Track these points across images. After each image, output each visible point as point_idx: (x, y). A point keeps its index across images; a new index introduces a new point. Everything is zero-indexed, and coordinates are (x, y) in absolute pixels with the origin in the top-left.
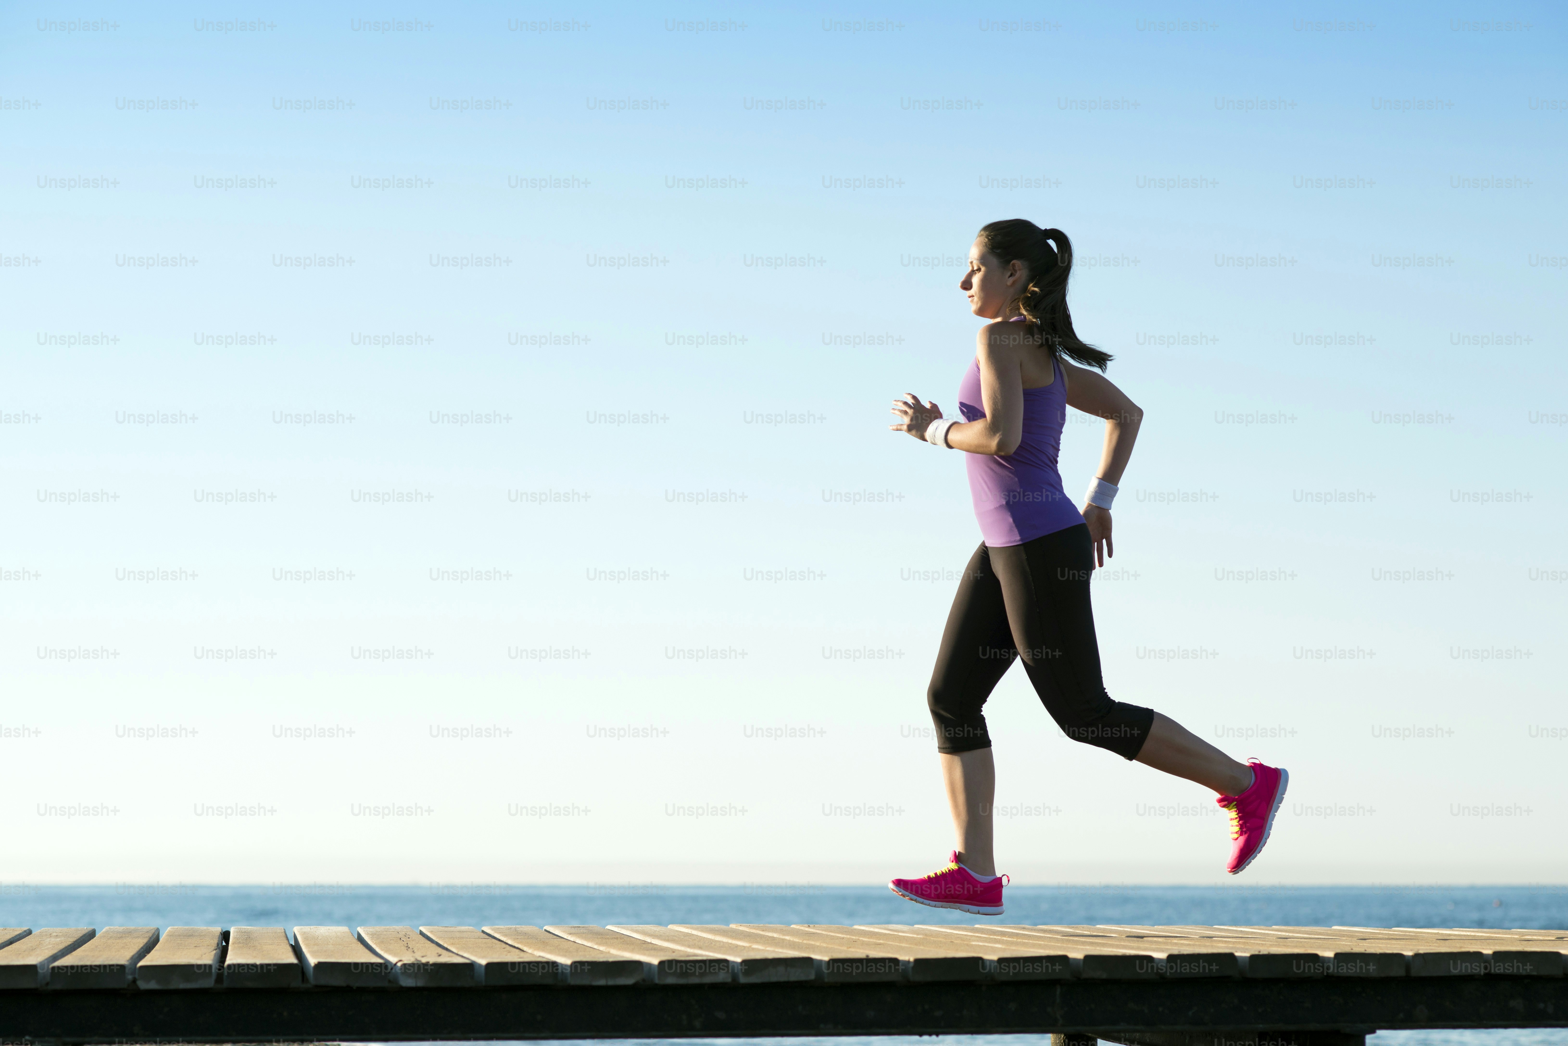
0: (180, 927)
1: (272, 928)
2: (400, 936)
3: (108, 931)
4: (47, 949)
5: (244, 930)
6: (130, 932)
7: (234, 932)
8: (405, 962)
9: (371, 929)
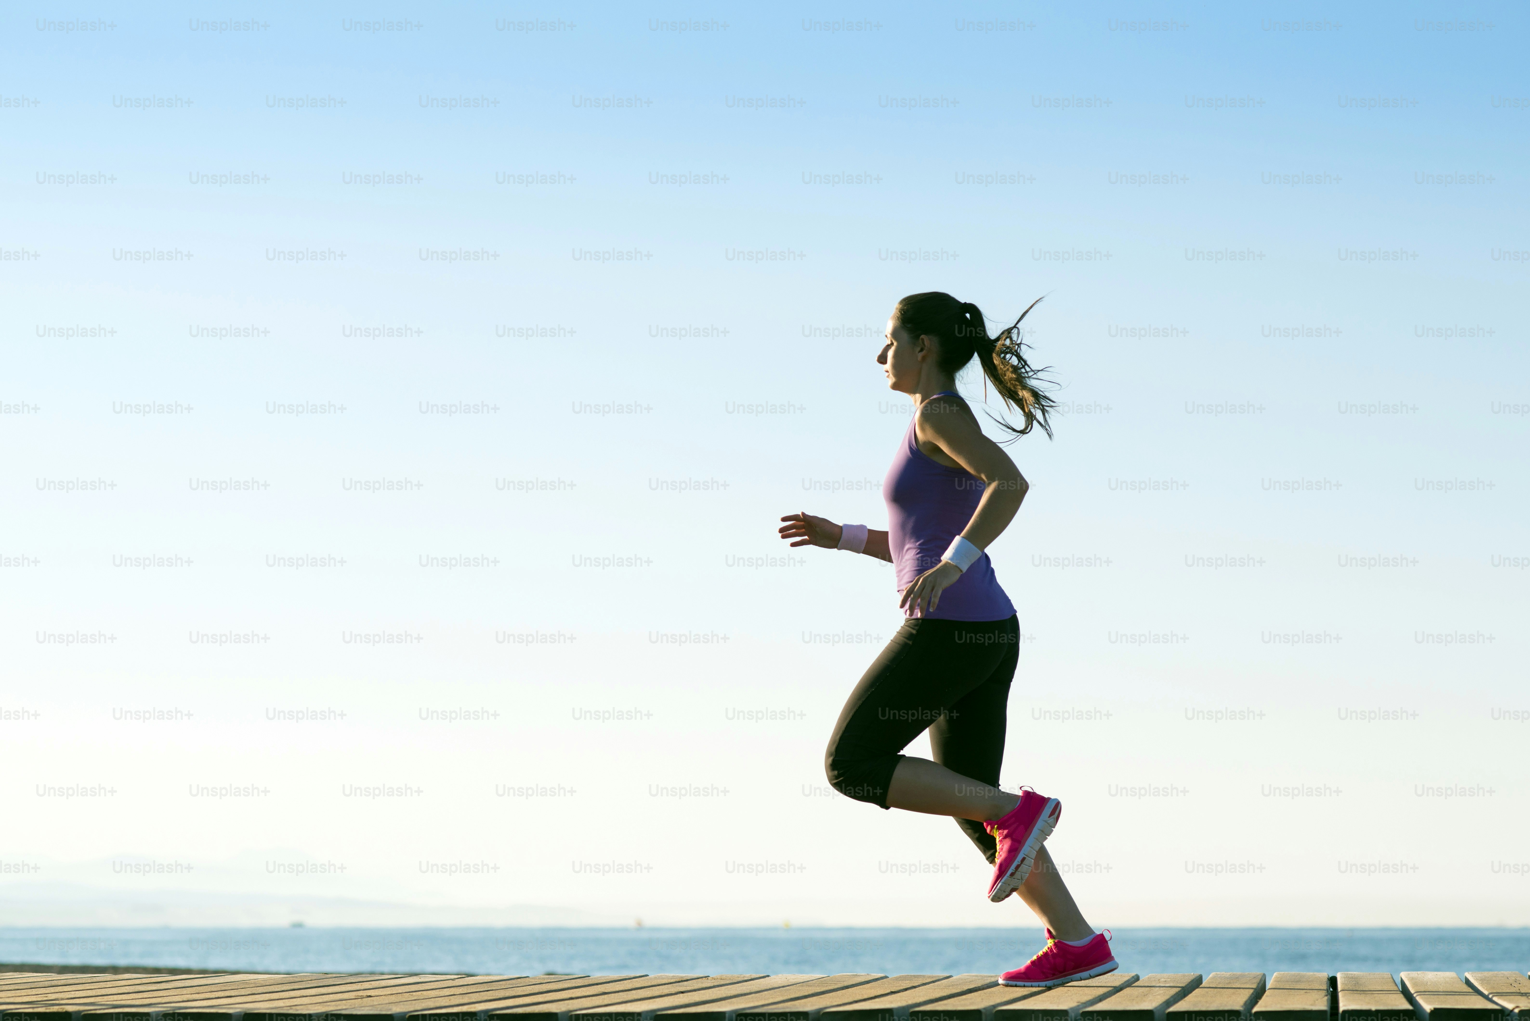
0: (1286, 973)
1: (1379, 973)
2: (1511, 982)
3: (1215, 977)
4: (1159, 995)
5: (1350, 976)
6: (1237, 978)
7: (1341, 978)
8: (1523, 1008)
9: (1479, 975)
